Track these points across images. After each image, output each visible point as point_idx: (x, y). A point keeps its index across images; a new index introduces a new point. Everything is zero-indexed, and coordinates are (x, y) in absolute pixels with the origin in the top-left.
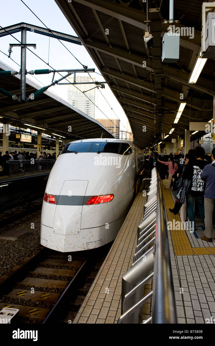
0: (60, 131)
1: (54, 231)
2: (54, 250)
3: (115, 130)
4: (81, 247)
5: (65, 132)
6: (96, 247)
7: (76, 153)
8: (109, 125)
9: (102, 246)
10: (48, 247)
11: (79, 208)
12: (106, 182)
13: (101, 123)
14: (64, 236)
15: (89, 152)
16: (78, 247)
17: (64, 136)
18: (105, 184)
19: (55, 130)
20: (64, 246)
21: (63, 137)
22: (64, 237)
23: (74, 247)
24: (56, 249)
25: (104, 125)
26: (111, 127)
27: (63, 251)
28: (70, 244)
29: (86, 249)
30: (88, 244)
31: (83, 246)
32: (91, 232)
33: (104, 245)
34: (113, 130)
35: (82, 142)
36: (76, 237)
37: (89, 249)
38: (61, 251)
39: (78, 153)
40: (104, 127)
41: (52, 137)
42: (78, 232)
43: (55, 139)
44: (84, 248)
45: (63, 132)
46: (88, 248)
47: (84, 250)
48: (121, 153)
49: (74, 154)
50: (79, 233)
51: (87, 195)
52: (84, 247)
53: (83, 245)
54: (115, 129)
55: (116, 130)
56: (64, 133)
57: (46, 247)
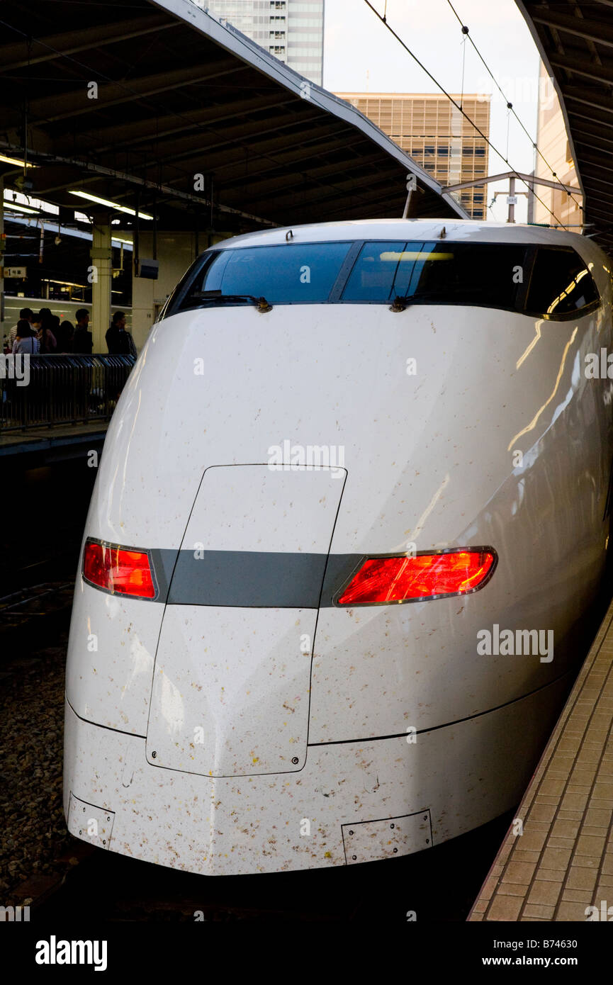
0: (119, 175)
1: (154, 755)
2: (154, 865)
3: (456, 167)
4: (311, 847)
5: (151, 185)
6: (396, 851)
7: (264, 305)
8: (418, 132)
9: (430, 845)
10: (116, 847)
11: (299, 623)
12: (447, 479)
13: (379, 124)
14: (214, 780)
15: (341, 299)
16: (292, 844)
17: (145, 212)
18: (444, 486)
19: (90, 167)
20: (214, 842)
21: (141, 215)
22: (212, 788)
23: (268, 847)
24: (164, 860)
25: (395, 139)
26: (432, 151)
27: (207, 870)
28: (246, 831)
29: (340, 863)
30: (351, 833)
31: (320, 840)
32: (365, 765)
33: (442, 841)
34: (444, 169)
35: (295, 240)
36: (280, 789)
37: (357, 861)
38: (195, 871)
39: (276, 308)
40: (398, 148)
41: (65, 218)
42: (296, 760)
43: (82, 227)
44: (329, 856)
45: (139, 181)
46: (350, 853)
47: (325, 864)
48: (535, 309)
49: (249, 311)
50: (298, 767)
51: (342, 547)
52: (326, 849)
53: (320, 835)
54: (456, 160)
55: (463, 167)
56: (144, 187)
57: (100, 845)
